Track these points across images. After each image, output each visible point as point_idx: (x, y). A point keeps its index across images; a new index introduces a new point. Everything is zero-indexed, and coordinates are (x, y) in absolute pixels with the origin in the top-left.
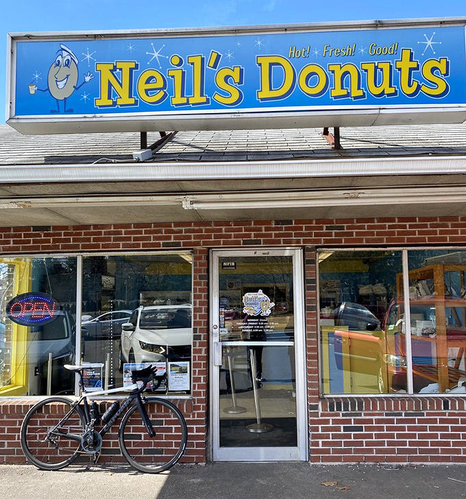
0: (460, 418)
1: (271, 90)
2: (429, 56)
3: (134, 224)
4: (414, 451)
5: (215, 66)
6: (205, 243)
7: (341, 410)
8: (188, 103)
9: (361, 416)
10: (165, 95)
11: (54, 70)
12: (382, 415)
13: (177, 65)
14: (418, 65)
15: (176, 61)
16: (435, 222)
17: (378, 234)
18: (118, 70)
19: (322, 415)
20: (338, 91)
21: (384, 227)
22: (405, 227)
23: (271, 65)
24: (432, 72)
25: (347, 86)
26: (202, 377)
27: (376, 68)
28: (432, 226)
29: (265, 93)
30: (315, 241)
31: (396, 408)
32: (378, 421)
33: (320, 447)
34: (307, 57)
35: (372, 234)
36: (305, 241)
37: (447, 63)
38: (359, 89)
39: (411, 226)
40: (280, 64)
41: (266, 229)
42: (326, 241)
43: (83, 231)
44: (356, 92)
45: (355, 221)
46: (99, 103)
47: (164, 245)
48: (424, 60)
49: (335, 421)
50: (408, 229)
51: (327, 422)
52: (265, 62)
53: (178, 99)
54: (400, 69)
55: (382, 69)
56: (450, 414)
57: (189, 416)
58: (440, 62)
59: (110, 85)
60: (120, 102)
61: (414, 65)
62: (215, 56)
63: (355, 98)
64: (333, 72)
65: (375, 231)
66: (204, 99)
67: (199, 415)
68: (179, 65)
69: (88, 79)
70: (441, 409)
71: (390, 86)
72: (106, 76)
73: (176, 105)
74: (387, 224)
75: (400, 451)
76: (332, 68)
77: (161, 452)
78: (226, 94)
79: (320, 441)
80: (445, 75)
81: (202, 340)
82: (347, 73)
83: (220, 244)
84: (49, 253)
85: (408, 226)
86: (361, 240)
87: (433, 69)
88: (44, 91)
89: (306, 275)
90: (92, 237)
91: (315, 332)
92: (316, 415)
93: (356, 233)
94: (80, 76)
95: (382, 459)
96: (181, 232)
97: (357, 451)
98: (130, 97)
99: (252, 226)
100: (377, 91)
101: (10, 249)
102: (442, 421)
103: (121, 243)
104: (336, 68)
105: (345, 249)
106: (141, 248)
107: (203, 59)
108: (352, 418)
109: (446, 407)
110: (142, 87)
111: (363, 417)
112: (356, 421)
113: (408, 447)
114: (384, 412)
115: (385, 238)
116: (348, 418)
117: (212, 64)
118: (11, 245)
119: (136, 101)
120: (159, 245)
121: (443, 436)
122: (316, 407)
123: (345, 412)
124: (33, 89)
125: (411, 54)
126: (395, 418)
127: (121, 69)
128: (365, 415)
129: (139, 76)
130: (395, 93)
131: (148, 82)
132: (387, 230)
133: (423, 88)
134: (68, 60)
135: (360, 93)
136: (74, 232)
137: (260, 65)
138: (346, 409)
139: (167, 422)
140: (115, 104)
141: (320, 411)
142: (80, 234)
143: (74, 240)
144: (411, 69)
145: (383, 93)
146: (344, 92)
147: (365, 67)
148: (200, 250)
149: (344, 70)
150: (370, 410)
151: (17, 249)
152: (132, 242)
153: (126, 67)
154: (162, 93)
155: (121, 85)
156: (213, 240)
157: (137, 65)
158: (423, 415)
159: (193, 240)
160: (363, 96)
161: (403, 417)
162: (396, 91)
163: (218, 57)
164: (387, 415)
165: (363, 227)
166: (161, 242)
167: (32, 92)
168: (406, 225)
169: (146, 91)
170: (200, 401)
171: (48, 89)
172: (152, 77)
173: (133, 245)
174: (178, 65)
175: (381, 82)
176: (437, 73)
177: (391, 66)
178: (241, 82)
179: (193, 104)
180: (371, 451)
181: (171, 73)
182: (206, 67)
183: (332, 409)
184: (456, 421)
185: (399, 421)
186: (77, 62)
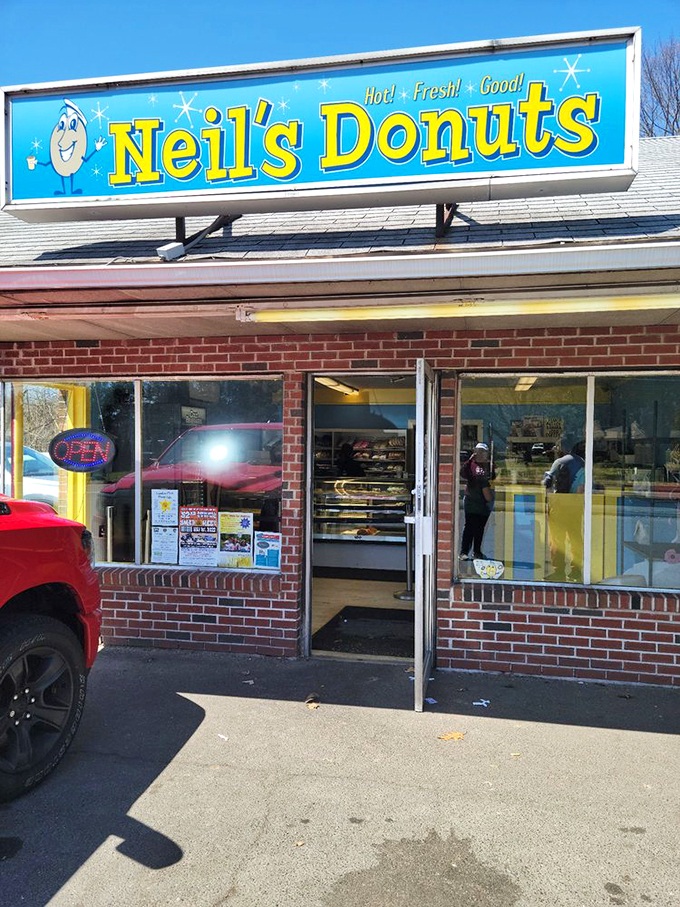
0: (656, 622)
1: (339, 154)
2: (570, 91)
3: (205, 338)
4: (585, 663)
5: (264, 122)
6: (299, 365)
7: (480, 601)
8: (228, 178)
9: (509, 609)
10: (199, 166)
11: (57, 135)
12: (540, 610)
13: (213, 123)
14: (553, 107)
15: (212, 116)
16: (639, 334)
17: (549, 352)
18: (137, 132)
19: (454, 605)
20: (432, 153)
21: (558, 342)
22: (590, 341)
23: (340, 116)
24: (573, 117)
25: (446, 144)
26: (294, 547)
27: (490, 114)
28: (633, 340)
29: (332, 159)
30: (455, 363)
31: (560, 602)
32: (533, 619)
33: (450, 648)
34: (390, 102)
35: (540, 352)
36: (440, 363)
37: (598, 101)
38: (463, 147)
39: (600, 341)
40: (352, 115)
41: (386, 345)
42: (471, 363)
43: (140, 348)
44: (459, 154)
45: (515, 333)
46: (115, 179)
47: (245, 367)
48: (562, 99)
49: (471, 615)
50: (595, 345)
51: (461, 615)
52: (332, 113)
53: (215, 172)
54: (525, 115)
55: (498, 116)
56: (642, 616)
57: (277, 597)
58: (586, 100)
59: (127, 154)
60: (140, 178)
61: (546, 107)
62: (263, 106)
63: (457, 162)
64: (427, 123)
65: (545, 348)
66: (248, 172)
67: (290, 596)
68: (217, 121)
69: (99, 146)
70: (628, 608)
71: (510, 141)
72: (123, 142)
73: (213, 181)
74: (563, 337)
75: (563, 661)
76: (425, 117)
77: (240, 640)
78: (278, 163)
79: (451, 640)
80: (592, 121)
81: (294, 499)
82: (447, 123)
83: (320, 367)
84: (99, 376)
85: (595, 340)
86: (523, 362)
87: (575, 112)
88: (46, 165)
89: (442, 412)
90: (152, 355)
91: (449, 493)
92: (446, 604)
93: (516, 350)
94: (90, 141)
95: (537, 670)
96: (267, 348)
97: (501, 657)
98: (153, 170)
99: (366, 340)
100: (490, 150)
101: (49, 370)
102: (629, 625)
103: (189, 364)
104: (431, 118)
105: (502, 375)
106: (215, 372)
107: (247, 112)
108: (497, 612)
109: (636, 606)
110: (168, 155)
111: (512, 612)
112: (502, 617)
113: (575, 657)
114: (543, 607)
115: (559, 358)
116: (490, 611)
117: (259, 120)
118: (50, 365)
119: (161, 176)
120: (237, 367)
121: (629, 646)
122: (446, 595)
123: (486, 603)
124: (32, 163)
125: (544, 90)
126: (558, 616)
127: (141, 131)
128: (515, 609)
129: (163, 140)
130: (516, 153)
131: (175, 148)
132: (563, 346)
133: (559, 143)
134: (74, 120)
135: (464, 154)
136: (129, 348)
137: (325, 117)
138: (488, 599)
139: (249, 603)
140: (134, 180)
141: (452, 601)
142: (136, 351)
143: (129, 360)
144: (541, 114)
145: (497, 153)
146: (442, 154)
147: (473, 113)
148: (293, 375)
149: (443, 119)
150: (521, 602)
151: (57, 370)
152: (203, 363)
153: (147, 126)
154: (194, 165)
155: (141, 153)
156: (310, 360)
157: (161, 124)
158: (600, 614)
159: (283, 361)
160: (469, 159)
161: (571, 615)
162: (518, 149)
163: (269, 107)
164: (547, 610)
165: (526, 343)
166: (241, 363)
167: (31, 167)
168: (592, 339)
169: (174, 161)
170: (290, 578)
171: (51, 162)
172: (181, 141)
173: (204, 367)
174: (215, 122)
175: (496, 137)
176: (581, 118)
177: (512, 111)
178: (298, 145)
179: (235, 179)
180: (521, 658)
181: (206, 134)
182: (252, 123)
183: (468, 598)
184: (651, 626)
185: (564, 621)
186: (85, 123)
